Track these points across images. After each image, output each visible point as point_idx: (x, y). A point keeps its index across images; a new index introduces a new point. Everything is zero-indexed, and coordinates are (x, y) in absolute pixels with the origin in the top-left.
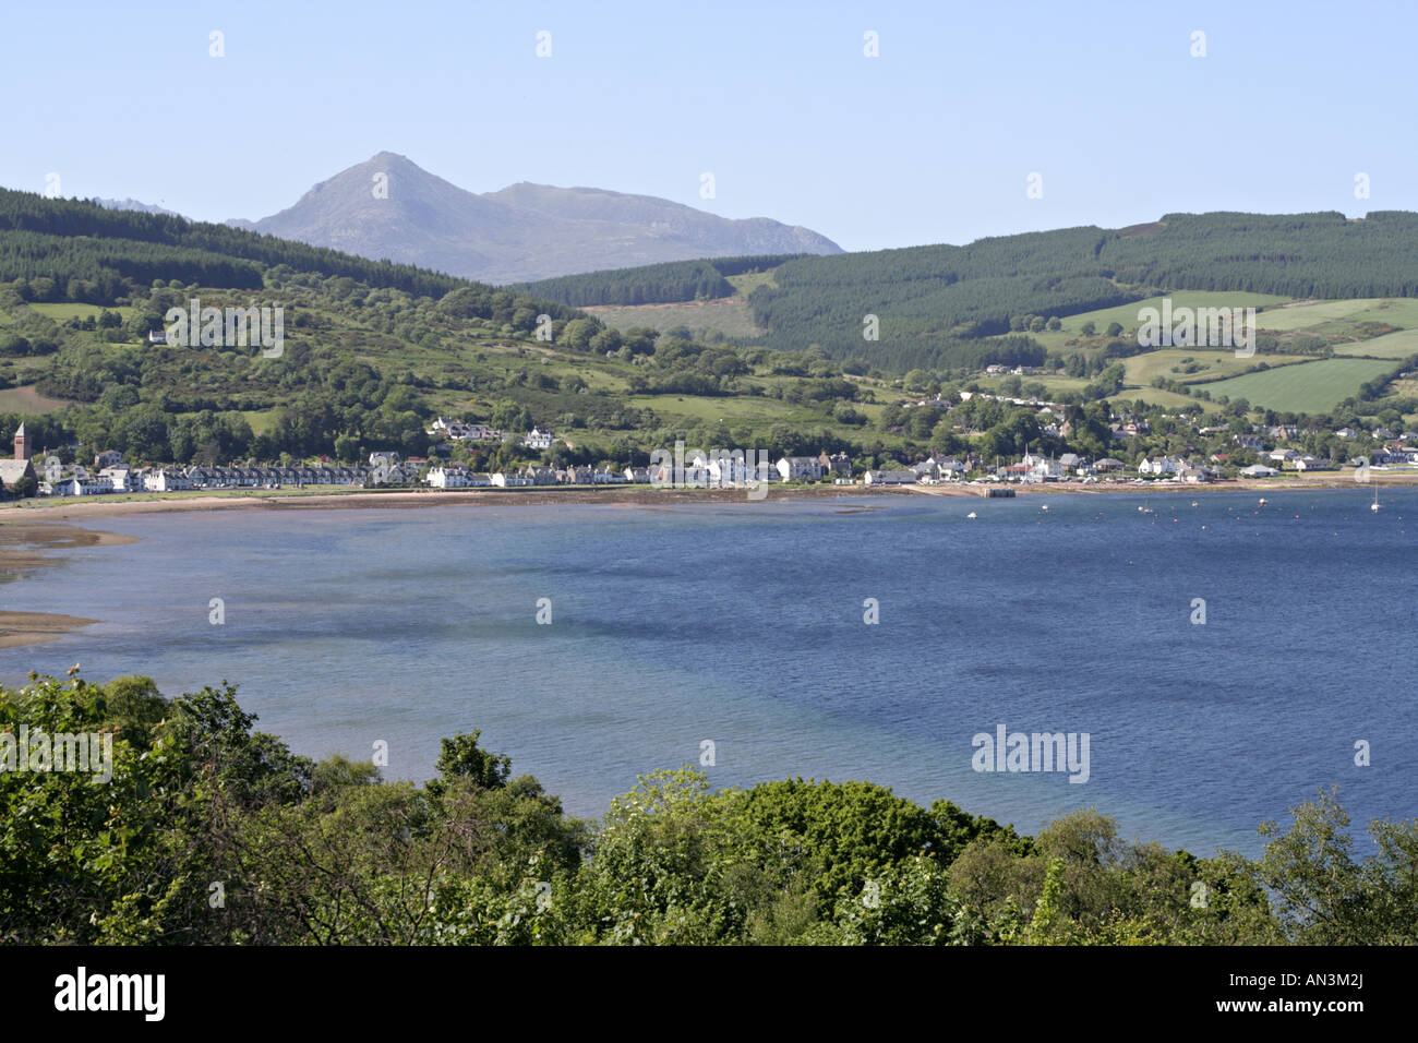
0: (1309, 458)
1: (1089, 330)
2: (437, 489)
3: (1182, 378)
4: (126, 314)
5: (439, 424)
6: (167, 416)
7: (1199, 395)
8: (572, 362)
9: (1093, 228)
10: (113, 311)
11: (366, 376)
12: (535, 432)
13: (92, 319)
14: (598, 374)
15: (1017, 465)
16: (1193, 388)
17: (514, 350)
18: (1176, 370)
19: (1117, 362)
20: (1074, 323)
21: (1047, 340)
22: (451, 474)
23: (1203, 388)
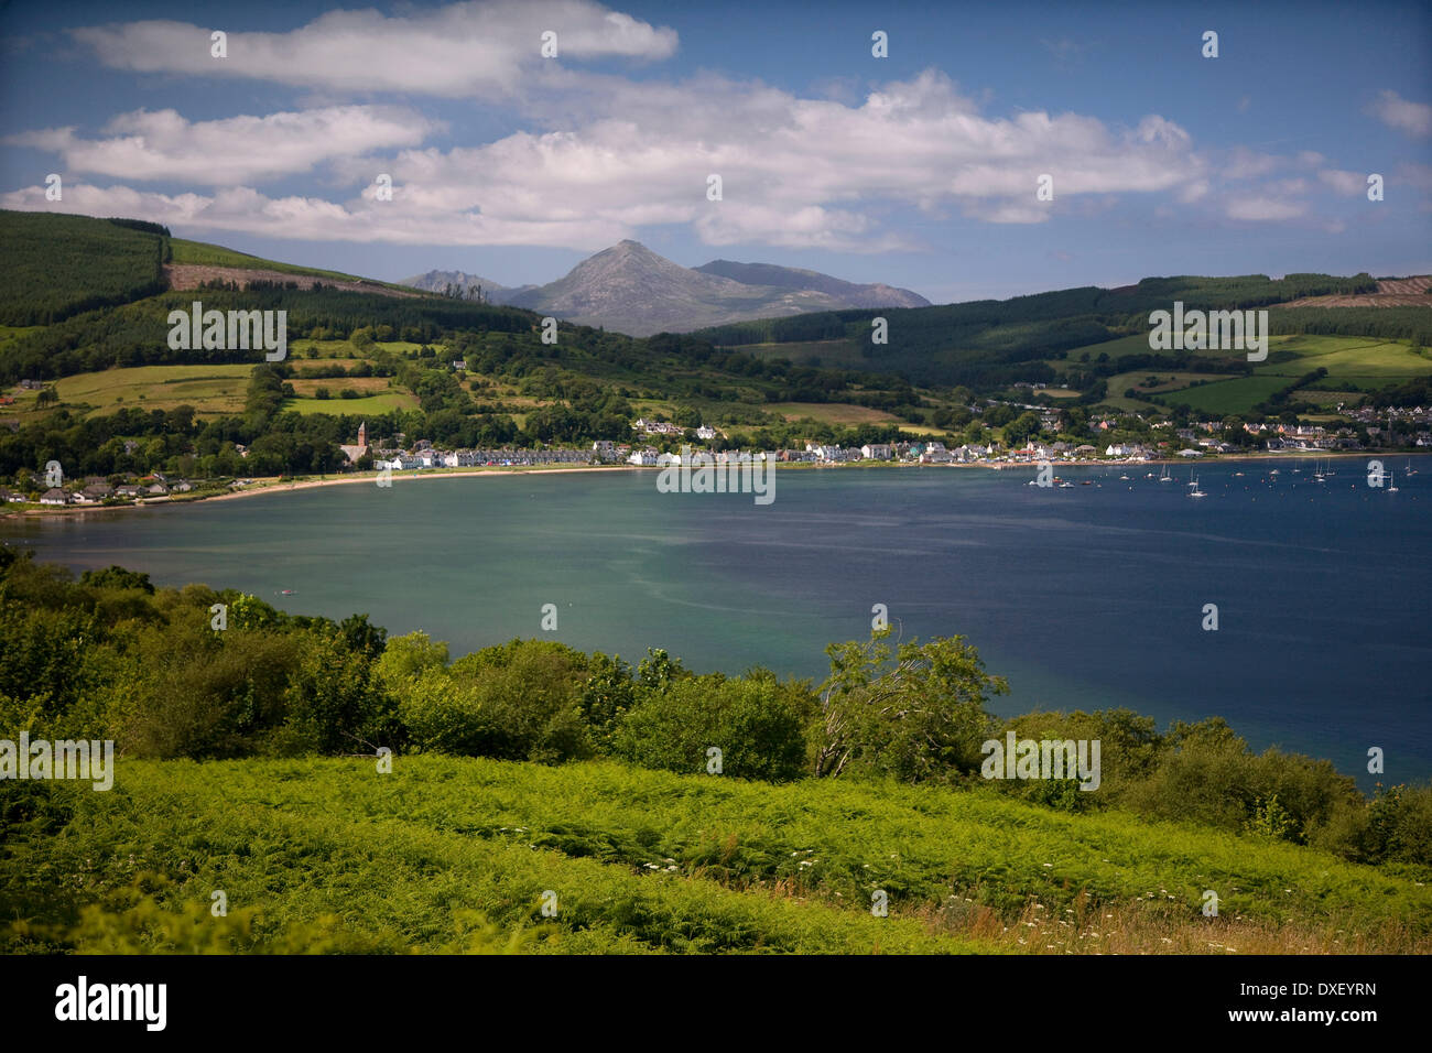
0: (1225, 444)
1: (1085, 358)
2: (636, 466)
3: (1145, 391)
4: (438, 349)
5: (640, 423)
6: (462, 417)
7: (1156, 402)
8: (730, 381)
9: (1093, 288)
10: (429, 347)
11: (594, 391)
12: (703, 428)
13: (416, 352)
14: (748, 390)
15: (1023, 450)
16: (1153, 397)
17: (694, 373)
18: (1142, 385)
19: (1100, 380)
20: (1075, 354)
21: (1056, 365)
22: (646, 456)
23: (1160, 397)
